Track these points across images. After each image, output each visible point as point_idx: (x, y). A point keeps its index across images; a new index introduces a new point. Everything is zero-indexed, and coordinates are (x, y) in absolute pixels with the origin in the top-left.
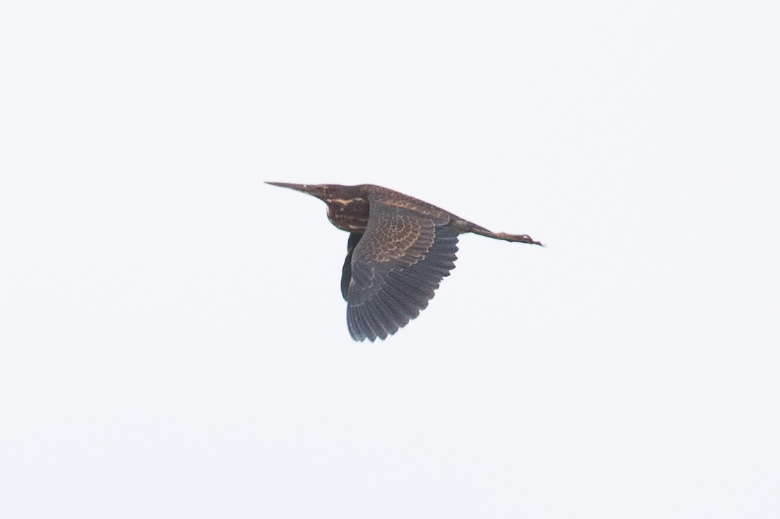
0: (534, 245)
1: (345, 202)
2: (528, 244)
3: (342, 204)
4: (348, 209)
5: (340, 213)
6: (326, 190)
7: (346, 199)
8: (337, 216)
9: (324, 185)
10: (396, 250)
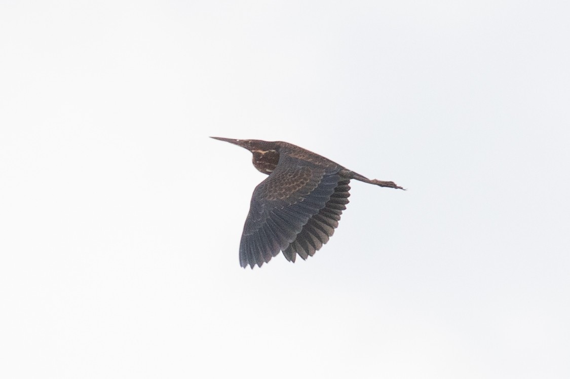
0: (398, 189)
1: (263, 153)
2: (394, 189)
3: (261, 153)
4: (265, 158)
5: (260, 160)
6: (251, 143)
7: (264, 151)
8: (258, 162)
9: (250, 140)
10: (284, 193)
